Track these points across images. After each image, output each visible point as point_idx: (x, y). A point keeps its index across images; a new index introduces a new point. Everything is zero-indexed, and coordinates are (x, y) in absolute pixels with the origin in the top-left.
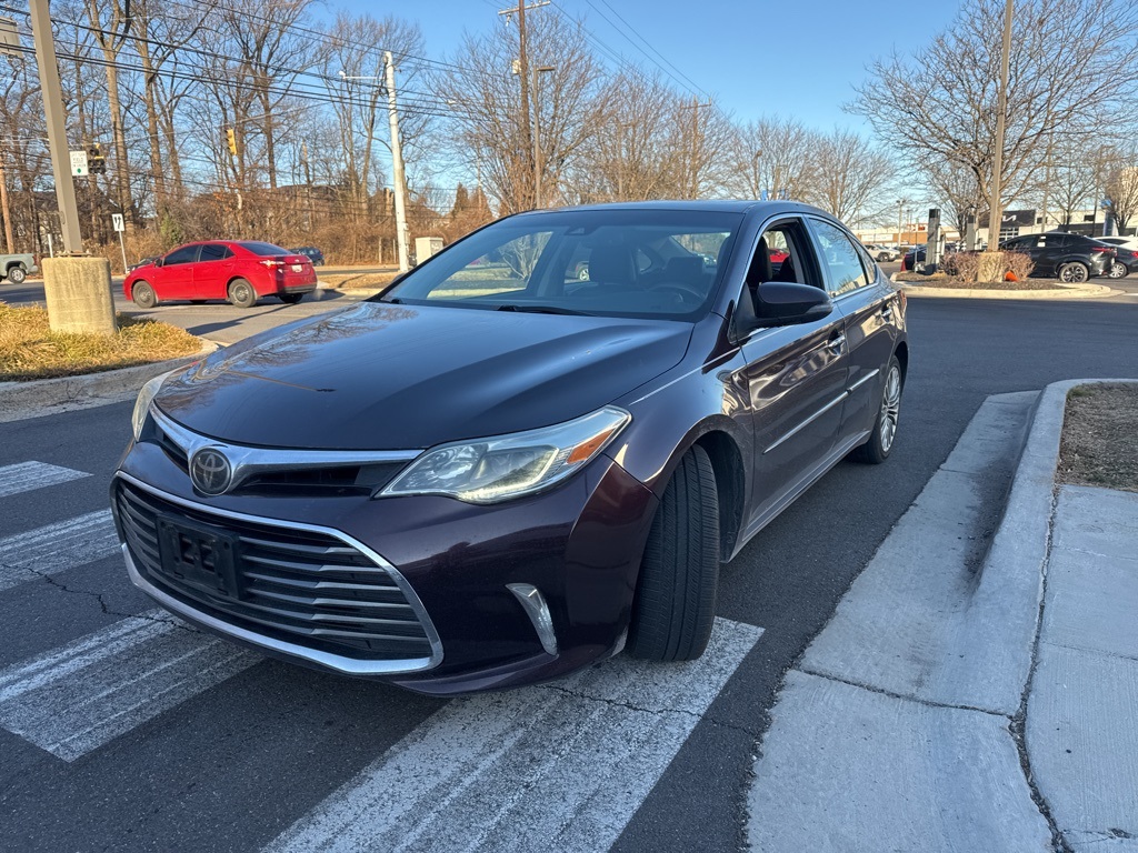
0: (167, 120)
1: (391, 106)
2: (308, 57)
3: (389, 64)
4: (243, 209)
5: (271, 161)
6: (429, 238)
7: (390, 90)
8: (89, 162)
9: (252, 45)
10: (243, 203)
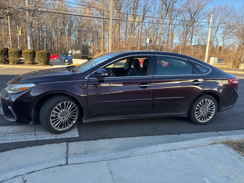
0: (172, 32)
1: (210, 27)
2: (205, 17)
3: (212, 17)
4: (181, 50)
5: (191, 40)
6: (214, 57)
7: (210, 23)
8: (150, 40)
9: (193, 15)
10: (181, 48)
